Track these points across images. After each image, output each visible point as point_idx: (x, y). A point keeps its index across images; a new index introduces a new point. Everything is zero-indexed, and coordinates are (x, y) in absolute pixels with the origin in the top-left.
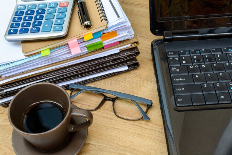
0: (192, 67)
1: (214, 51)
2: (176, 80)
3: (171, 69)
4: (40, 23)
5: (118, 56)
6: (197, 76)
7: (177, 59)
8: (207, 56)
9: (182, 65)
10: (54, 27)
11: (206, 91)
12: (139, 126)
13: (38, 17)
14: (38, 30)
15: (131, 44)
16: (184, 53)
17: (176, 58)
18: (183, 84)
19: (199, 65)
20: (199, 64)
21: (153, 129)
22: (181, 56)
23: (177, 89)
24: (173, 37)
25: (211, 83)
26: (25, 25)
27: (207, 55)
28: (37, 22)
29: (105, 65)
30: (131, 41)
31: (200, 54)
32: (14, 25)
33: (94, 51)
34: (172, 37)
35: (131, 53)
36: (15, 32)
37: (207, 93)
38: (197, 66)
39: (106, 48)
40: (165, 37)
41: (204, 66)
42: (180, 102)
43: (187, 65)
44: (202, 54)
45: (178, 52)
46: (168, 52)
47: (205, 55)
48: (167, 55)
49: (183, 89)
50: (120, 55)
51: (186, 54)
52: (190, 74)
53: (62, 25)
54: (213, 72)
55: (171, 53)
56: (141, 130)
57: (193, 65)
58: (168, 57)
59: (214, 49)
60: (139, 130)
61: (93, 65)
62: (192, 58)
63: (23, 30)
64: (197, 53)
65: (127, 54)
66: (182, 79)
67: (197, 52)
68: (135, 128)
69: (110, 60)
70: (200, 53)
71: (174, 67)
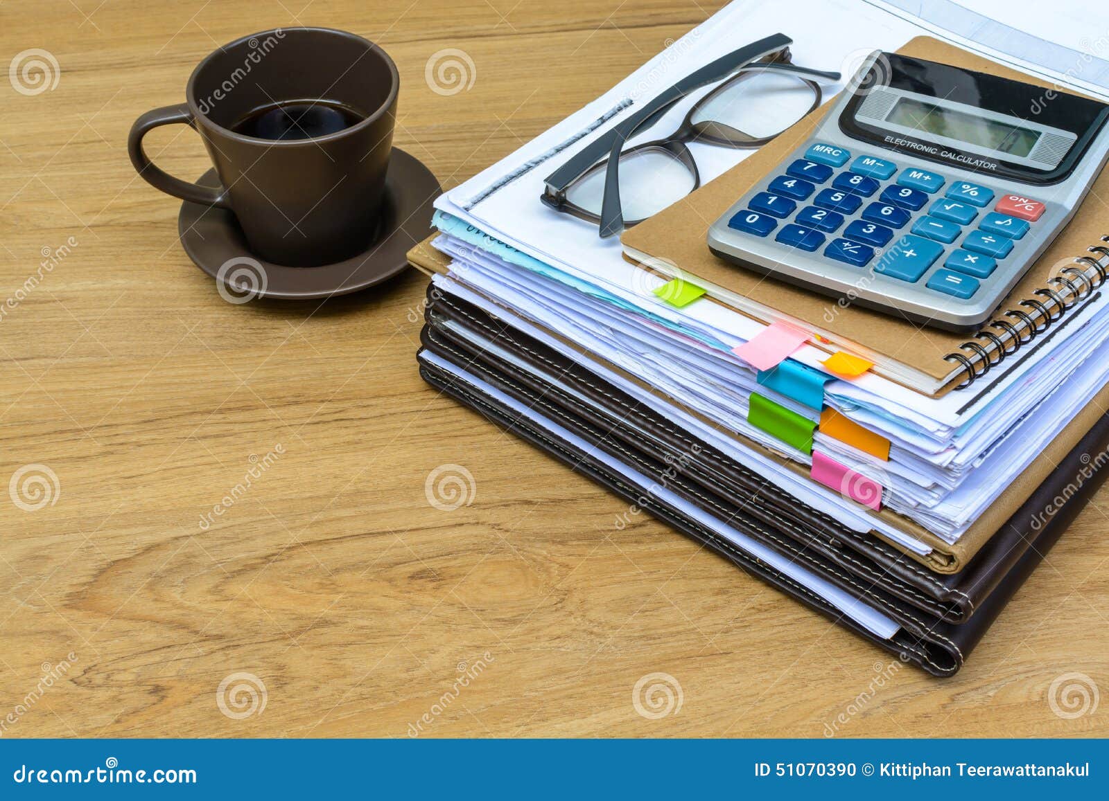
4: (883, 236)
10: (940, 271)
12: (336, 420)
13: (887, 211)
14: (864, 257)
21: (392, 411)
26: (815, 216)
28: (872, 228)
32: (770, 203)
36: (763, 228)
53: (980, 280)
56: (352, 431)
60: (344, 431)
63: (802, 232)
68: (326, 430)
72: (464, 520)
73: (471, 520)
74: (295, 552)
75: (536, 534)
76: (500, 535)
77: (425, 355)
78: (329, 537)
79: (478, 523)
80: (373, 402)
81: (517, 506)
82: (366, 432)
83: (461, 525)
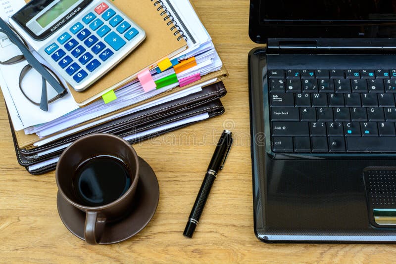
0: (300, 97)
2: (277, 113)
3: (272, 97)
6: (305, 110)
7: (281, 82)
8: (323, 81)
9: (287, 92)
11: (314, 133)
16: (293, 74)
18: (285, 120)
19: (310, 93)
22: (288, 78)
23: (276, 128)
24: (280, 47)
25: (322, 122)
27: (323, 79)
31: (314, 78)
34: (278, 47)
35: (214, 93)
37: (315, 136)
38: (307, 96)
40: (269, 47)
41: (316, 96)
42: (277, 147)
43: (294, 93)
44: (317, 78)
45: (285, 71)
46: (270, 71)
47: (321, 80)
48: (268, 75)
49: (284, 128)
51: (294, 76)
52: (296, 106)
54: (328, 106)
55: (275, 73)
57: (302, 93)
62: (302, 82)
64: (310, 76)
66: (284, 114)
70: (315, 75)
71: (275, 94)
72: (212, 230)
73: (215, 231)
74: (156, 235)
75: (235, 240)
76: (224, 238)
77: (31, 169)
78: (168, 231)
79: (216, 232)
80: (187, 174)
81: (231, 227)
82: (184, 187)
83: (211, 232)
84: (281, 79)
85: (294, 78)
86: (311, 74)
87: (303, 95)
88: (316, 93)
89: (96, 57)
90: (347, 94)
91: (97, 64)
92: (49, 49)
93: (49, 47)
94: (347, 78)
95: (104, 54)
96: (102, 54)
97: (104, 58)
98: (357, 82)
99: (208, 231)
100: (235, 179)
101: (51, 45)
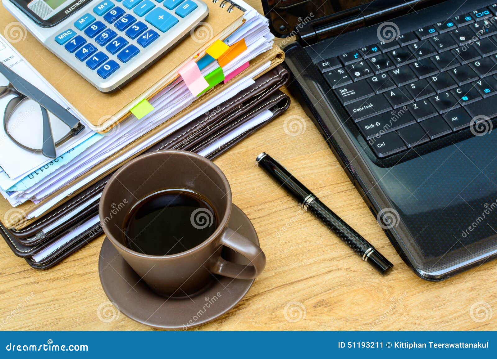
0: (376, 80)
1: (403, 40)
2: (358, 110)
3: (340, 94)
5: (251, 92)
6: (392, 94)
7: (341, 71)
8: (394, 53)
9: (356, 80)
11: (420, 117)
15: (271, 61)
16: (350, 57)
17: (339, 71)
18: (372, 115)
19: (387, 72)
20: (386, 70)
21: (274, 210)
22: (346, 64)
23: (367, 128)
24: (317, 32)
25: (424, 100)
27: (393, 50)
28: (136, 27)
29: (230, 118)
30: (270, 54)
31: (380, 53)
32: (97, 60)
33: (206, 94)
34: (314, 33)
35: (273, 79)
37: (424, 119)
38: (384, 76)
39: (228, 82)
40: (302, 37)
41: (397, 72)
42: (382, 150)
43: (366, 79)
44: (384, 51)
45: (338, 58)
46: (318, 63)
47: (391, 52)
48: (319, 70)
50: (255, 90)
51: (354, 59)
52: (378, 93)
54: (418, 78)
55: (327, 64)
57: (375, 75)
58: (323, 72)
59: (402, 37)
61: (208, 124)
62: (368, 62)
64: (374, 52)
65: (267, 83)
66: (367, 107)
67: (373, 49)
69: (237, 105)
70: (379, 50)
71: (342, 88)
72: (330, 269)
73: (335, 268)
76: (352, 274)
77: (38, 259)
79: (338, 269)
80: (262, 206)
82: (265, 225)
83: (330, 271)
84: (339, 69)
85: (354, 61)
86: (375, 49)
87: (379, 76)
88: (394, 70)
89: (133, 42)
90: (434, 57)
91: (134, 51)
92: (61, 37)
93: (62, 34)
94: (422, 39)
95: (144, 37)
96: (142, 37)
97: (145, 43)
98: (438, 40)
99: (325, 271)
100: (333, 193)
101: (66, 32)
